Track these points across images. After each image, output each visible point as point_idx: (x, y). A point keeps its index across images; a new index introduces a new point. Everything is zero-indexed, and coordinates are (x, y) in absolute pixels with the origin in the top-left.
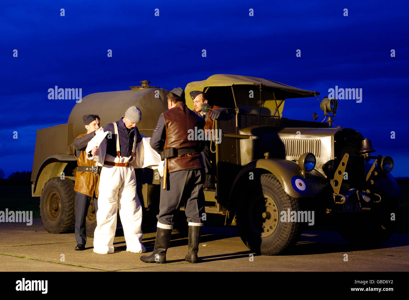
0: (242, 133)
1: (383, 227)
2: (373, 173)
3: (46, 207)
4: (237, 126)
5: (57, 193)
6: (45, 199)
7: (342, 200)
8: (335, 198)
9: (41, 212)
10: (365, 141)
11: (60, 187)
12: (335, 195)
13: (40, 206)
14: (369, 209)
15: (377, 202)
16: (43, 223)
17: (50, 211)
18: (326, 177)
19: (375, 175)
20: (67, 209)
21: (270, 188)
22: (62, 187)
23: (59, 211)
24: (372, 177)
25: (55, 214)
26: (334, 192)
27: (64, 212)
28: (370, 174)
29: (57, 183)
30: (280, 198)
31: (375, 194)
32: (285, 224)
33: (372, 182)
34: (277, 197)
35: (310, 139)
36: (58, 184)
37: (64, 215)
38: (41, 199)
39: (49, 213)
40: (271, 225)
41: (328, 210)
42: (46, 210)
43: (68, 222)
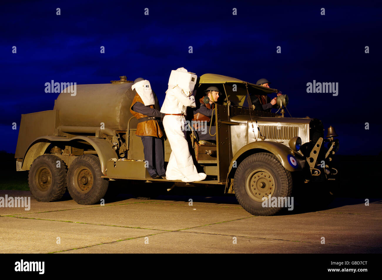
0: (232, 121)
1: (331, 193)
2: (331, 152)
3: (35, 179)
4: (229, 115)
5: (47, 168)
6: (35, 173)
7: (316, 173)
8: (312, 171)
9: (29, 184)
10: (330, 128)
11: (51, 163)
12: (312, 169)
13: (29, 179)
14: (335, 179)
15: (334, 174)
16: (32, 193)
17: (39, 183)
18: (303, 155)
19: (333, 154)
20: (58, 182)
21: (269, 164)
22: (53, 163)
23: (48, 183)
24: (331, 155)
25: (43, 185)
26: (310, 167)
27: (56, 184)
28: (328, 153)
29: (47, 160)
30: (278, 172)
31: (332, 168)
32: (282, 192)
33: (331, 159)
34: (275, 171)
35: (290, 126)
36: (49, 161)
37: (55, 186)
38: (30, 173)
39: (38, 185)
40: (266, 192)
41: (307, 180)
42: (35, 182)
43: (59, 192)
